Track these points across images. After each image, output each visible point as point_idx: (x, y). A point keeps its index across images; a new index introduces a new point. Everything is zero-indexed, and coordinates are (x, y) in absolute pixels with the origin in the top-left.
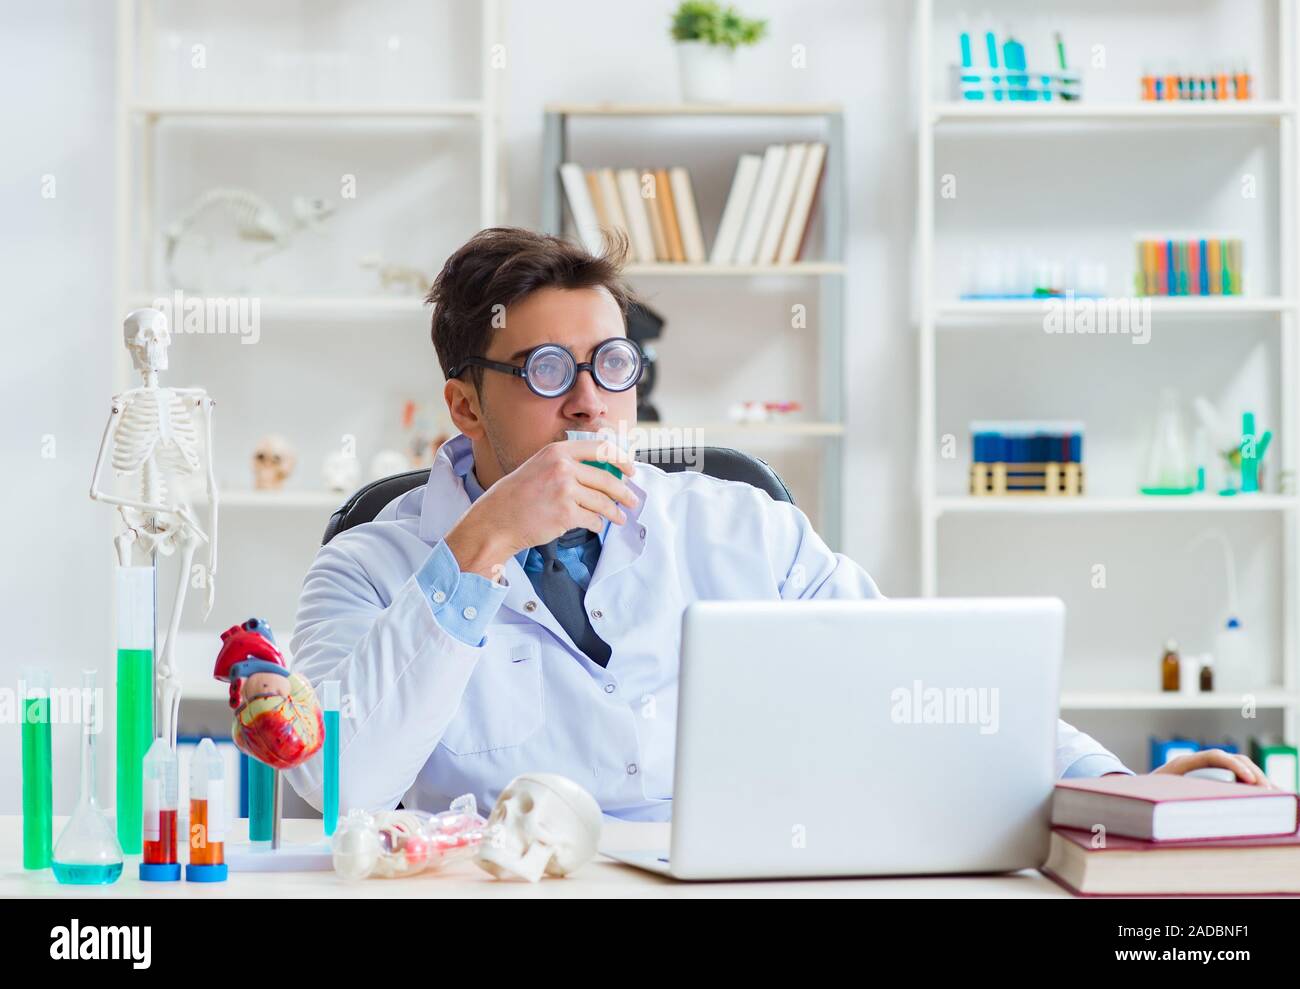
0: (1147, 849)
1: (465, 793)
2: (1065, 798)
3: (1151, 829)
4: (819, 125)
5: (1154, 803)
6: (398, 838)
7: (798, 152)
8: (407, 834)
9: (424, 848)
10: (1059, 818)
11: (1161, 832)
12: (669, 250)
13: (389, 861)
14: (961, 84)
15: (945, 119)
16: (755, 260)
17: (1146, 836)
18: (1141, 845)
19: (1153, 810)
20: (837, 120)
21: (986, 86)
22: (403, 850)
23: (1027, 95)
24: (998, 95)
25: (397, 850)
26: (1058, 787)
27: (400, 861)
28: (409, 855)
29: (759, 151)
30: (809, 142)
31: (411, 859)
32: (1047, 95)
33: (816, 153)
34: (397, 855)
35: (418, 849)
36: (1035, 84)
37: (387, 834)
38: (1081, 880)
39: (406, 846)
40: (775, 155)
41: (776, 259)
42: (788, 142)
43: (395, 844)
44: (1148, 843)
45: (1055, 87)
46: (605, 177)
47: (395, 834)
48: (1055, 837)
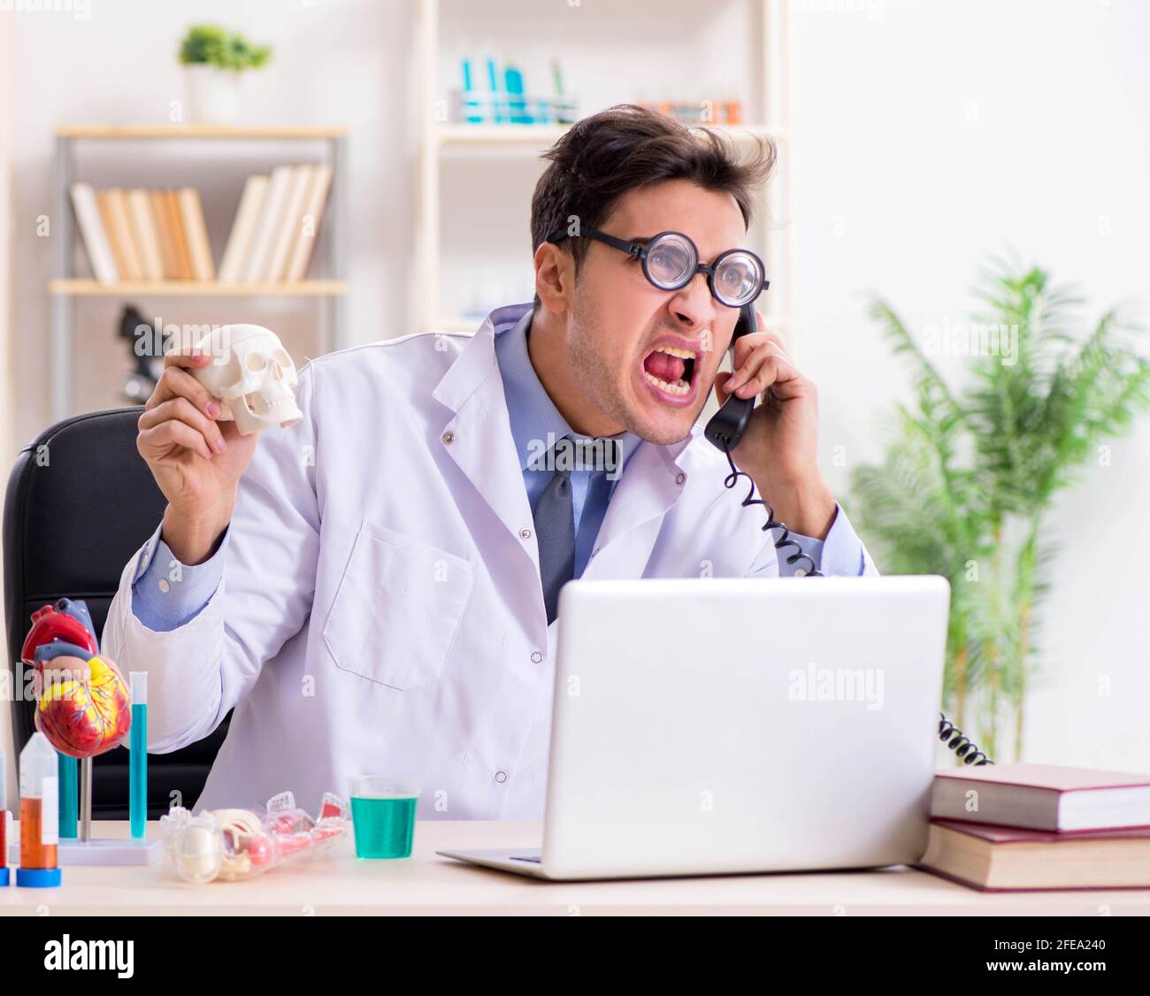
0: (1056, 841)
1: (283, 791)
2: (946, 789)
3: (1056, 820)
4: (321, 149)
5: (1059, 792)
6: (240, 838)
7: (304, 174)
8: (249, 834)
9: (268, 852)
10: (938, 810)
11: (1066, 822)
12: (178, 268)
13: (232, 862)
14: (462, 109)
15: (449, 143)
16: (264, 277)
17: (1050, 826)
18: (1049, 838)
19: (1057, 800)
20: (336, 143)
21: (485, 111)
22: (245, 851)
23: (526, 120)
24: (498, 119)
25: (239, 851)
26: (937, 777)
27: (244, 863)
28: (252, 856)
29: (266, 170)
30: (315, 164)
31: (255, 861)
32: (544, 120)
33: (322, 177)
34: (241, 856)
35: (262, 849)
36: (532, 110)
37: (228, 834)
38: (985, 875)
39: (248, 847)
40: (283, 176)
41: (283, 277)
42: (295, 164)
43: (237, 845)
44: (1053, 834)
45: (552, 112)
46: (115, 199)
47: (237, 833)
48: (935, 831)
